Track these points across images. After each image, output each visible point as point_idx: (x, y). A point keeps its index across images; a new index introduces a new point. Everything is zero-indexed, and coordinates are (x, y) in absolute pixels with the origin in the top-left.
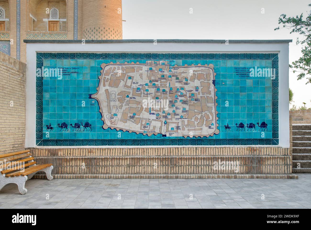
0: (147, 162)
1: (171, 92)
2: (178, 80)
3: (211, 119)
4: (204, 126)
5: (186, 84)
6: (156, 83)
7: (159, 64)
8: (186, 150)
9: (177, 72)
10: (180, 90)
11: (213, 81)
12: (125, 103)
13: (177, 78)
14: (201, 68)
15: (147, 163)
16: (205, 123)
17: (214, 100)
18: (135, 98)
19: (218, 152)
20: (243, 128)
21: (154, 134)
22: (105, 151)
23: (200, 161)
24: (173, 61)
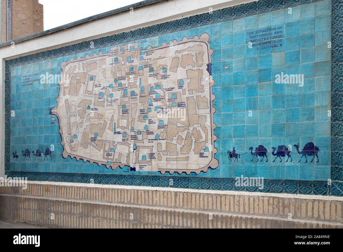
0: (103, 212)
1: (143, 95)
2: (152, 73)
3: (204, 139)
4: (192, 152)
5: (165, 77)
6: (123, 82)
7: (126, 50)
8: (160, 196)
9: (151, 59)
10: (155, 90)
11: (208, 65)
12: (86, 119)
13: (152, 70)
14: (187, 45)
15: (102, 214)
16: (193, 147)
17: (209, 102)
18: (97, 110)
19: (213, 204)
20: (265, 157)
21: (119, 166)
22: (62, 190)
23: (177, 218)
24: (146, 40)
